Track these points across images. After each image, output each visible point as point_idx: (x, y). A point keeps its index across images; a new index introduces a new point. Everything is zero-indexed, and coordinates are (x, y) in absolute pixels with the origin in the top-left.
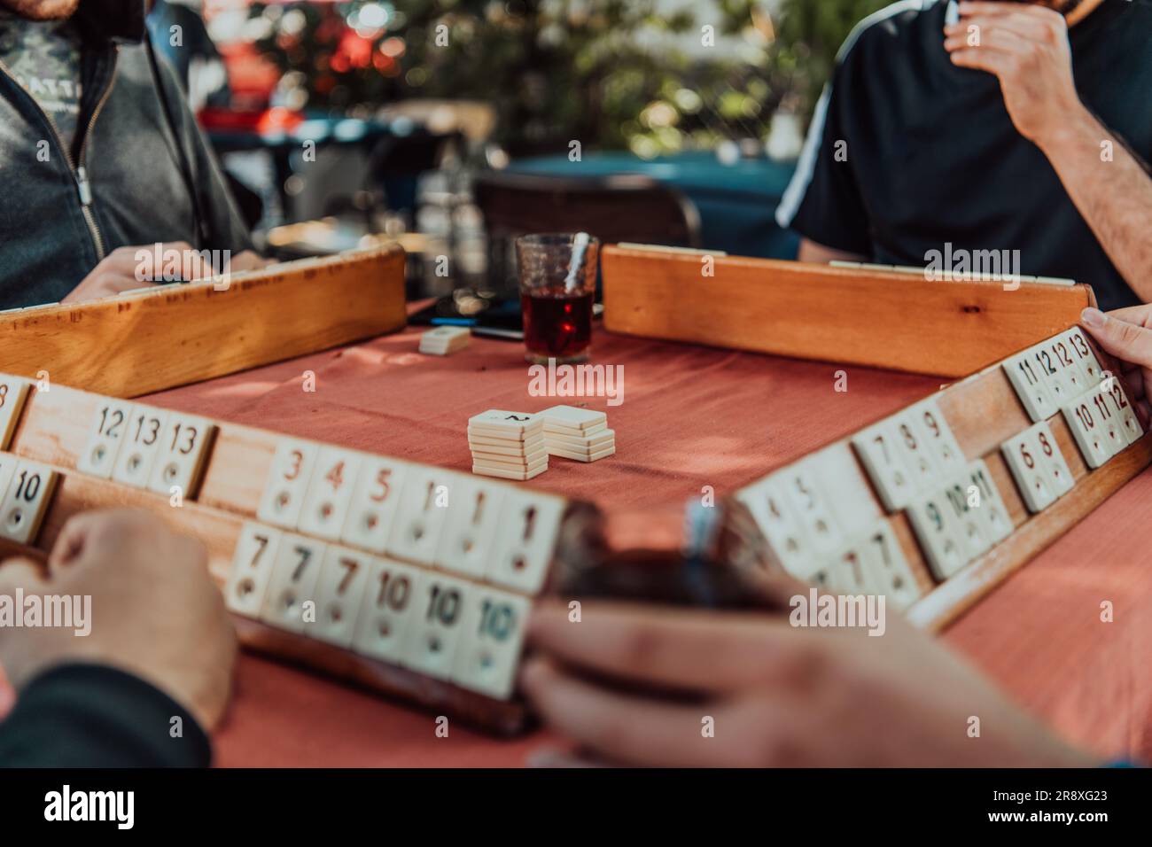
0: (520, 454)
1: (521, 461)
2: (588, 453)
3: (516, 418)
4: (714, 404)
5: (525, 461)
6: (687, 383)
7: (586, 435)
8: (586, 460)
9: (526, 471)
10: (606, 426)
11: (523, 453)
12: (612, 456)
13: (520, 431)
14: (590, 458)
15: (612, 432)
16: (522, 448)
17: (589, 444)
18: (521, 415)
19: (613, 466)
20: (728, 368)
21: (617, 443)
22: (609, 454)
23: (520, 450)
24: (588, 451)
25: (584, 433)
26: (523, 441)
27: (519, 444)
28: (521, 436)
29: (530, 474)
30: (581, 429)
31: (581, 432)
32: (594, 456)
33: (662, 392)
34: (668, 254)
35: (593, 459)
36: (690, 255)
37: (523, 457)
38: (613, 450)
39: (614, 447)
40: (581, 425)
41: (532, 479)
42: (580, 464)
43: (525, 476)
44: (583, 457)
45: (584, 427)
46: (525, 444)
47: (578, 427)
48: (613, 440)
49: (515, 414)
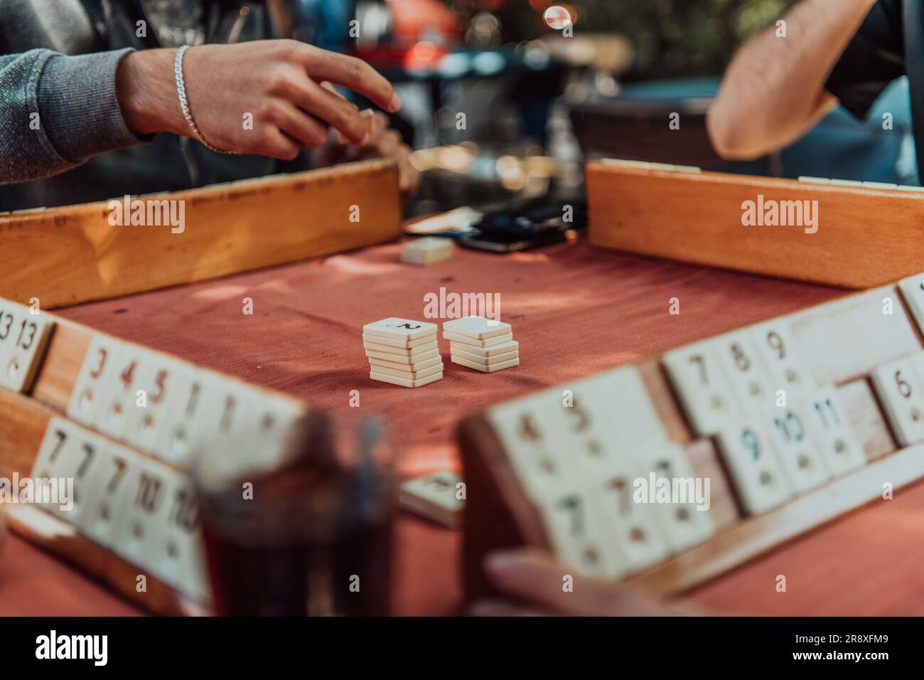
0: (407, 362)
1: (409, 368)
2: (487, 363)
3: (407, 326)
4: (647, 321)
5: (412, 369)
6: (638, 298)
7: (486, 345)
8: (484, 370)
9: (414, 379)
10: (511, 338)
11: (410, 360)
12: (515, 368)
13: (406, 339)
14: (488, 368)
15: (516, 343)
16: (409, 356)
17: (487, 354)
18: (413, 323)
19: (508, 378)
20: (688, 284)
21: (522, 355)
22: (510, 365)
23: (407, 358)
24: (487, 361)
25: (483, 344)
26: (411, 349)
27: (406, 352)
28: (407, 345)
29: (419, 383)
30: (481, 339)
31: (481, 342)
32: (493, 367)
33: (604, 306)
34: (644, 169)
35: (491, 370)
36: (665, 171)
37: (411, 364)
38: (517, 361)
39: (518, 359)
40: (480, 335)
41: (422, 386)
42: (477, 374)
43: (414, 384)
44: (482, 367)
45: (483, 337)
46: (413, 352)
47: (478, 337)
48: (517, 351)
49: (408, 322)
